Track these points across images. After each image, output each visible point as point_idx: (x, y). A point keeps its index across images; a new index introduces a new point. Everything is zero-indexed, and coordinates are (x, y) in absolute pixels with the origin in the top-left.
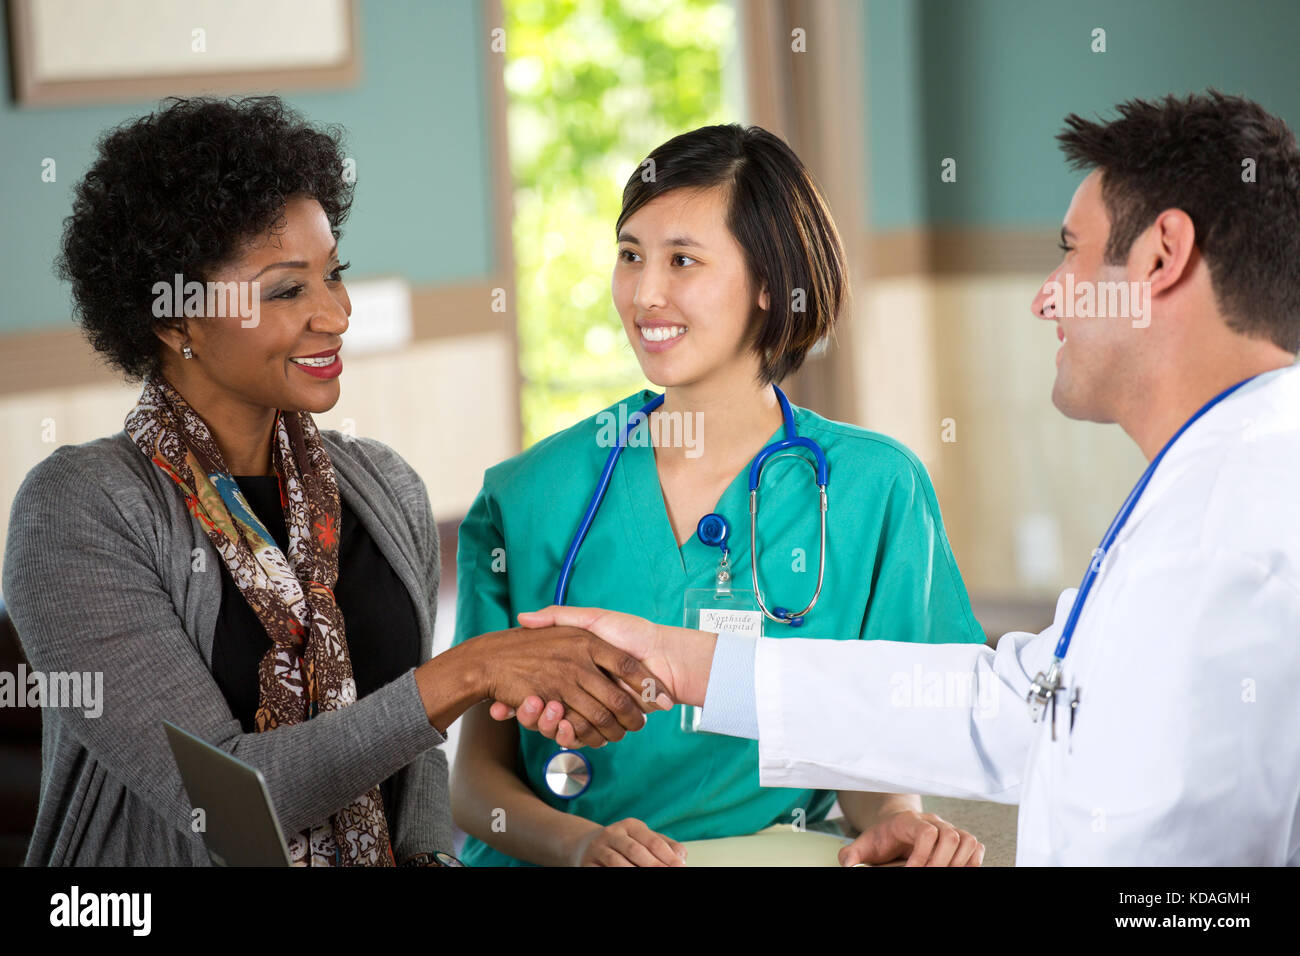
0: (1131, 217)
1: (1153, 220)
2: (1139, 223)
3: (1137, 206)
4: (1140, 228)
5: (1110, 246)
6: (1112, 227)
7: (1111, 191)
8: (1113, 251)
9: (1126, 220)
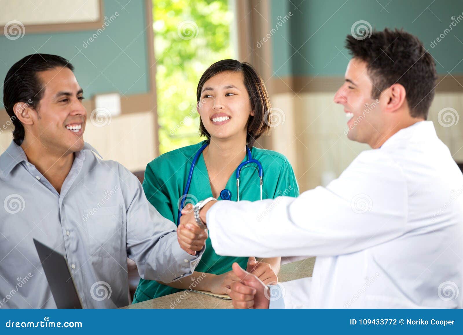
0: (380, 84)
1: (389, 87)
2: (384, 86)
3: (383, 81)
4: (384, 88)
5: (373, 93)
6: (373, 86)
7: (371, 72)
8: (374, 94)
9: (379, 84)
